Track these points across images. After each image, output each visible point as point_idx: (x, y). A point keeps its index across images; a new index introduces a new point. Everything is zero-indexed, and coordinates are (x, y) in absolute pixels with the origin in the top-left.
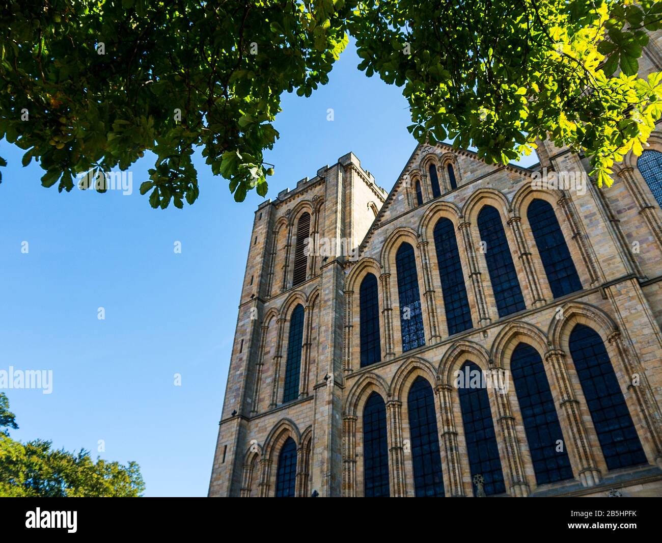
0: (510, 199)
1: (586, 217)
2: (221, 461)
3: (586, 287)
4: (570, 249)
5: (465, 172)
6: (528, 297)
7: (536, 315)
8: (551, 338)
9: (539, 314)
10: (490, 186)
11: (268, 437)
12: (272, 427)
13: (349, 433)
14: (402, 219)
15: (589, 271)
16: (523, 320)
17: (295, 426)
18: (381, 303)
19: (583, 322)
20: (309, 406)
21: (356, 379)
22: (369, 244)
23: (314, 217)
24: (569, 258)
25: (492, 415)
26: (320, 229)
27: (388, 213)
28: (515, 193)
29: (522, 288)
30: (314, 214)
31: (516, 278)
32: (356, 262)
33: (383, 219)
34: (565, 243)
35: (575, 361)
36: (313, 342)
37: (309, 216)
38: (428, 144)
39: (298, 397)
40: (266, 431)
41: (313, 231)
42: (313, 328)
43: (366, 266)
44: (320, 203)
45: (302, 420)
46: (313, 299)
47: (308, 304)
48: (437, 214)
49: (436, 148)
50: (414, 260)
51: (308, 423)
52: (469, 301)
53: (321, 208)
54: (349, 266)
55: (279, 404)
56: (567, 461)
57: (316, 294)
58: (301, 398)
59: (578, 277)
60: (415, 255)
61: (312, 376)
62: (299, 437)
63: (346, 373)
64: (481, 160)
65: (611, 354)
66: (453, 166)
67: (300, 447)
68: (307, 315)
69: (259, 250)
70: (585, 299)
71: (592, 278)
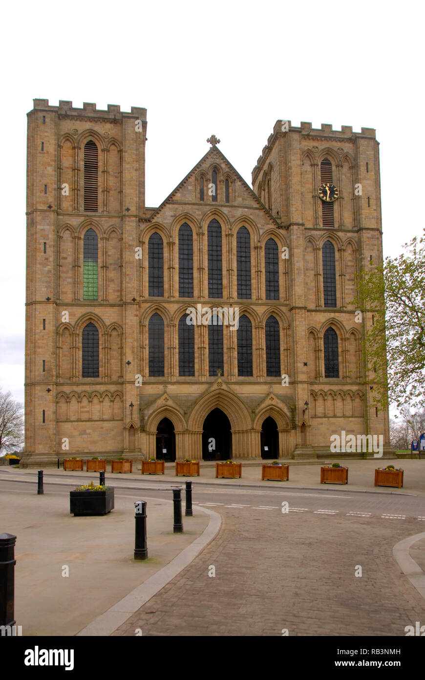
0: (261, 234)
2: (42, 328)
3: (282, 300)
4: (280, 278)
5: (238, 196)
6: (255, 293)
7: (257, 306)
8: (261, 320)
9: (259, 306)
10: (252, 217)
11: (78, 321)
12: (81, 315)
14: (190, 207)
15: (286, 294)
16: (251, 306)
17: (102, 320)
18: (166, 260)
19: (275, 315)
20: (112, 310)
21: (149, 304)
22: (161, 213)
23: (106, 155)
24: (278, 282)
25: (224, 344)
26: (110, 170)
27: (178, 195)
28: (265, 230)
29: (252, 288)
30: (106, 152)
31: (250, 280)
32: (150, 221)
33: (175, 198)
34: (278, 272)
35: (266, 331)
36: (109, 266)
37: (97, 148)
38: (217, 153)
39: (99, 300)
40: (75, 316)
41: (106, 170)
42: (109, 256)
43: (156, 228)
44: (111, 143)
45: (107, 317)
46: (109, 233)
47: (105, 236)
48: (213, 216)
49: (222, 161)
50: (192, 240)
51: (113, 321)
52: (223, 283)
53: (111, 148)
54: (143, 222)
55: (82, 300)
56: (252, 370)
57: (112, 230)
58: (105, 303)
59: (279, 293)
60: (193, 237)
61: (110, 290)
62: (105, 327)
63: (142, 299)
64: (251, 194)
65: (282, 333)
66: (230, 183)
67: (106, 333)
68: (105, 243)
69: (49, 161)
70: (281, 308)
71: (286, 298)
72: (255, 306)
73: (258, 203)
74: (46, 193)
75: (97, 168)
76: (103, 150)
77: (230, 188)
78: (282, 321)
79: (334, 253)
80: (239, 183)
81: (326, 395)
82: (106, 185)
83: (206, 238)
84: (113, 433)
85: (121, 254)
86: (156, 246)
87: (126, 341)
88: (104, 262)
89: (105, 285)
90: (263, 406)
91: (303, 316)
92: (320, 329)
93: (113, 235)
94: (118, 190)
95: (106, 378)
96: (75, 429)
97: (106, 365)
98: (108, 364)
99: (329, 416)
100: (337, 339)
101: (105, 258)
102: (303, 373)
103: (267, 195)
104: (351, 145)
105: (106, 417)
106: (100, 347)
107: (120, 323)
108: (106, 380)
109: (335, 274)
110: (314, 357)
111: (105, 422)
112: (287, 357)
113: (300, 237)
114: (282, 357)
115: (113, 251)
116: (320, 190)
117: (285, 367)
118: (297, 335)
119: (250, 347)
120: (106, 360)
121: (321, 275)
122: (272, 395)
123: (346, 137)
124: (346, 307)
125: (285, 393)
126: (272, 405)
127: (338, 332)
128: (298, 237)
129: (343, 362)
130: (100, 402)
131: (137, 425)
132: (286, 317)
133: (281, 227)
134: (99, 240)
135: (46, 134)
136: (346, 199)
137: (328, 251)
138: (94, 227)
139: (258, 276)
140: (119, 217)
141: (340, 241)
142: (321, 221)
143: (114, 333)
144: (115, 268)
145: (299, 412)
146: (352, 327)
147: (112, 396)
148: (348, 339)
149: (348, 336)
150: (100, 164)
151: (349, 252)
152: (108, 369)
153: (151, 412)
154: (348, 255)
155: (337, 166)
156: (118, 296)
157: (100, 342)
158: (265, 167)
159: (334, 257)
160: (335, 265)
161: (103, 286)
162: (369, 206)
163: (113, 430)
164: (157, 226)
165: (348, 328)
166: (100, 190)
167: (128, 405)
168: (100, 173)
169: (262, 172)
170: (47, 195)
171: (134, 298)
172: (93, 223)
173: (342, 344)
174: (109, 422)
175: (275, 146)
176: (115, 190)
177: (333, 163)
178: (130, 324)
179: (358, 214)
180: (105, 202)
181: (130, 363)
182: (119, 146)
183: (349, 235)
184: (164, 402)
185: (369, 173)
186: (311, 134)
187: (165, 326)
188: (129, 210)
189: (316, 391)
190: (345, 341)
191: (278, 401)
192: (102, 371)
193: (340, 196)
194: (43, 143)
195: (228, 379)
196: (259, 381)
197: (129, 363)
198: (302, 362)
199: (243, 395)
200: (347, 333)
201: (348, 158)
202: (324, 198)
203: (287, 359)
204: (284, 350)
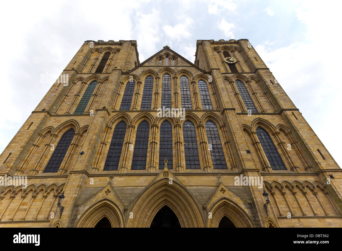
1: (221, 88)
2: (27, 128)
3: (215, 109)
4: (211, 97)
5: (180, 63)
6: (194, 106)
7: (197, 112)
8: (201, 120)
9: (198, 112)
10: (188, 70)
11: (60, 125)
12: (64, 121)
13: (107, 132)
14: (152, 67)
15: (217, 105)
16: (192, 112)
17: (78, 124)
18: (135, 91)
20: (89, 117)
21: (117, 113)
23: (113, 54)
24: (210, 100)
25: (173, 141)
26: (114, 59)
27: (146, 63)
28: (196, 75)
31: (190, 100)
32: (129, 74)
33: (144, 65)
34: (209, 95)
35: (206, 131)
36: (98, 95)
37: (110, 53)
38: (168, 50)
39: (83, 113)
41: (111, 58)
42: (100, 90)
45: (83, 122)
46: (103, 80)
48: (166, 71)
50: (152, 82)
51: (86, 124)
52: (172, 101)
54: (125, 74)
55: (72, 114)
56: (199, 162)
57: (106, 78)
58: (86, 114)
59: (212, 106)
61: (94, 107)
62: (79, 129)
63: (113, 110)
64: (186, 61)
65: (220, 132)
66: (175, 60)
67: (78, 133)
68: (99, 85)
69: (83, 54)
70: (215, 112)
71: (218, 107)
72: (195, 112)
73: (191, 65)
74: (74, 64)
75: (108, 59)
78: (218, 121)
79: (244, 84)
80: (180, 58)
81: (282, 187)
82: (109, 63)
83: (162, 81)
88: (96, 92)
89: (90, 104)
90: (215, 199)
91: (234, 114)
92: (251, 126)
95: (61, 171)
97: (67, 159)
98: (68, 157)
99: (297, 215)
100: (269, 135)
102: (248, 160)
104: (236, 44)
109: (249, 95)
110: (254, 149)
112: (229, 149)
113: (218, 74)
114: (225, 150)
115: (103, 88)
116: (225, 59)
117: (229, 158)
119: (195, 143)
121: (239, 94)
122: (222, 186)
123: (232, 42)
124: (266, 111)
126: (225, 198)
127: (267, 130)
130: (43, 197)
133: (206, 73)
135: (86, 47)
136: (241, 62)
138: (97, 79)
139: (195, 96)
141: (245, 77)
142: (229, 70)
144: (101, 96)
145: (259, 207)
146: (278, 124)
147: (57, 190)
148: (279, 133)
149: (278, 130)
153: (87, 208)
154: (254, 84)
155: (232, 52)
157: (72, 142)
159: (245, 86)
162: (257, 61)
164: (133, 76)
165: (275, 125)
171: (104, 107)
172: (96, 77)
173: (275, 138)
180: (106, 69)
181: (84, 153)
184: (105, 194)
185: (250, 50)
186: (215, 42)
187: (127, 128)
188: (117, 68)
189: (270, 182)
190: (277, 135)
191: (232, 194)
192: (62, 165)
193: (237, 60)
194: (83, 49)
195: (176, 171)
196: (206, 172)
197: (82, 153)
198: (244, 150)
199: (191, 187)
200: (276, 128)
201: (236, 49)
202: (229, 62)
203: (230, 151)
204: (225, 144)
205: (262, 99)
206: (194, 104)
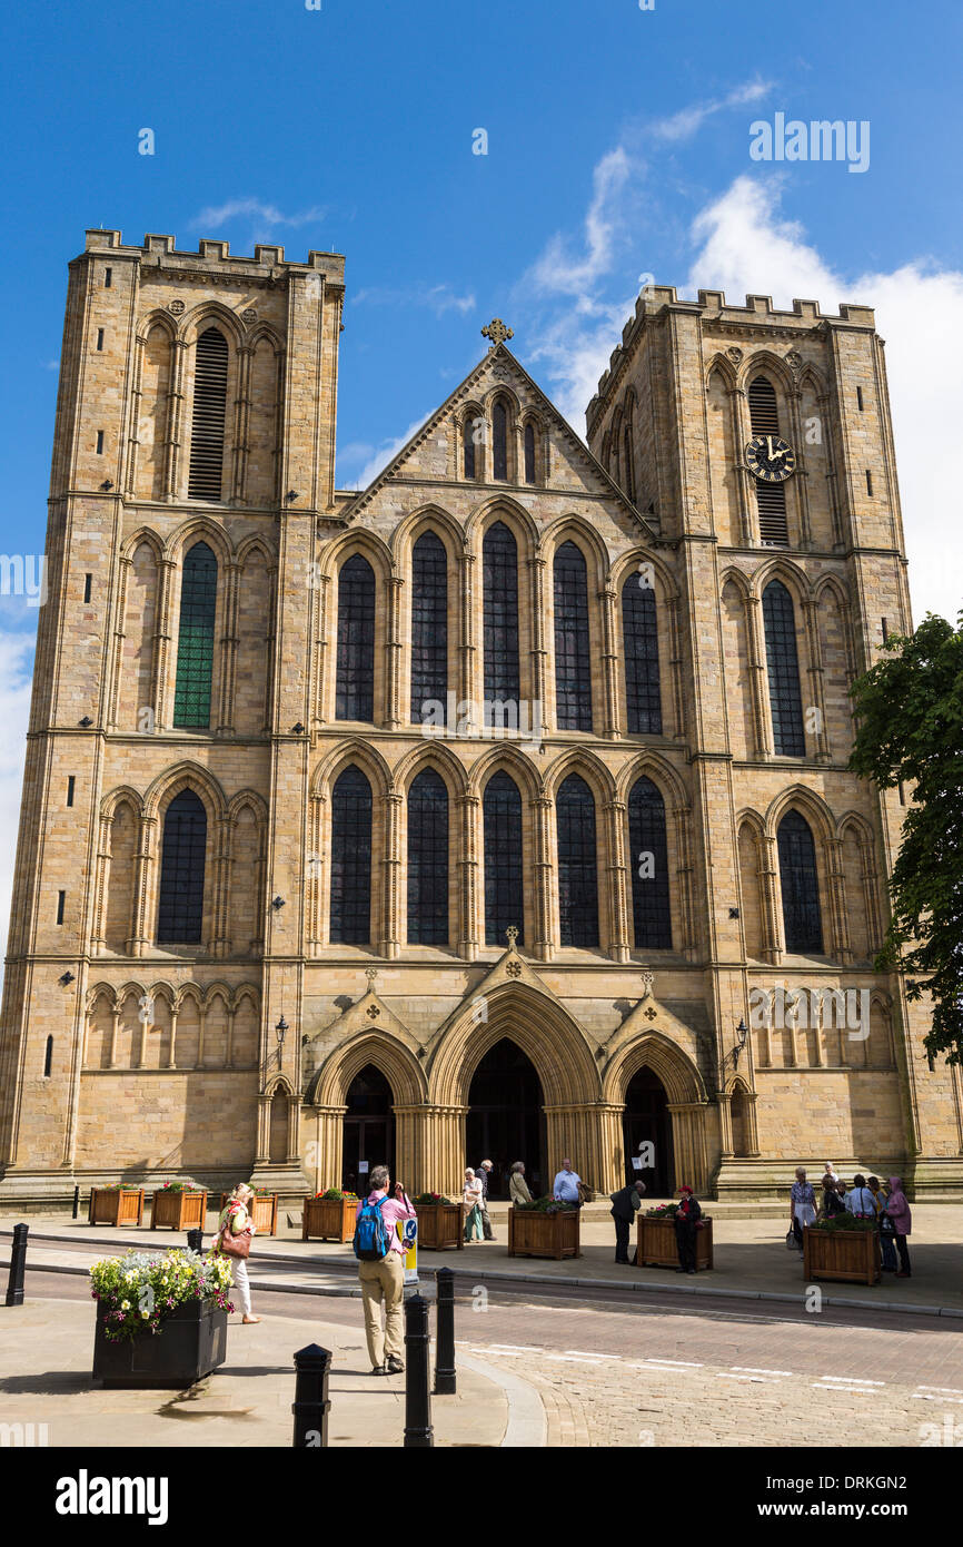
1: (704, 653)
2: (65, 801)
3: (669, 735)
4: (662, 675)
5: (556, 468)
6: (600, 718)
7: (607, 750)
8: (619, 787)
9: (612, 751)
10: (589, 518)
11: (156, 782)
12: (162, 768)
13: (317, 818)
14: (442, 491)
15: (679, 718)
16: (592, 750)
17: (216, 781)
18: (382, 625)
19: (652, 775)
20: (242, 754)
21: (335, 742)
22: (371, 505)
23: (246, 362)
24: (658, 685)
25: (524, 854)
26: (255, 399)
27: (413, 461)
28: (621, 552)
29: (594, 700)
30: (246, 356)
31: (589, 681)
32: (344, 526)
33: (404, 469)
34: (657, 661)
35: (630, 819)
36: (242, 639)
37: (226, 345)
38: (505, 361)
39: (213, 727)
40: (149, 770)
41: (244, 397)
42: (242, 611)
43: (358, 542)
44: (259, 335)
45: (229, 774)
46: (245, 554)
47: (235, 560)
48: (496, 513)
49: (516, 381)
50: (445, 574)
51: (243, 784)
52: (522, 685)
53: (259, 346)
54: (328, 528)
55: (170, 726)
56: (596, 927)
57: (252, 545)
58: (226, 735)
59: (660, 716)
60: (449, 568)
61: (241, 701)
62: (223, 801)
63: (319, 726)
64: (585, 460)
65: (670, 826)
66: (536, 435)
67: (225, 816)
68: (233, 579)
69: (112, 373)
70: (667, 755)
71: (680, 730)
72: (601, 750)
73: (603, 485)
74: (99, 452)
75: (224, 392)
76: (240, 352)
77: (537, 446)
78: (671, 791)
79: (792, 612)
80: (559, 435)
82: (242, 434)
83: (480, 569)
84: (229, 1109)
85: (273, 609)
86: (357, 588)
87: (274, 842)
88: (231, 626)
89: (228, 687)
90: (628, 1033)
91: (725, 777)
92: (767, 814)
93: (252, 560)
94: (272, 446)
95: (219, 944)
96: (127, 1095)
97: (222, 907)
98: (225, 905)
99: (803, 1065)
100: (813, 843)
101: (231, 618)
102: (730, 937)
103: (623, 466)
104: (818, 346)
105: (212, 1059)
106: (209, 857)
107: (262, 793)
108: (219, 951)
109: (797, 667)
110: (757, 893)
111: (210, 1076)
112: (687, 893)
113: (707, 570)
114: (673, 893)
115: (253, 599)
116: (751, 452)
117: (683, 920)
118: (711, 831)
119: (589, 863)
120: (222, 895)
121: (761, 668)
122: (651, 1003)
123: (804, 326)
124: (829, 756)
125: (683, 995)
126: (652, 1032)
127: (812, 824)
128: (702, 569)
129: (830, 909)
130: (199, 1015)
131: (296, 1086)
132: (679, 781)
133: (662, 544)
134: (220, 570)
135: (110, 311)
136: (813, 475)
137: (777, 606)
138: (208, 537)
139: (607, 669)
140: (269, 514)
141: (804, 581)
142: (755, 529)
143: (246, 819)
144: (255, 643)
145: (724, 1053)
146: (846, 810)
147: (232, 999)
148: (841, 843)
149: (839, 833)
150: (231, 383)
151: (830, 608)
152: (225, 920)
153: (332, 1046)
154: (825, 617)
155: (788, 395)
156: (260, 718)
157: (209, 843)
158: (618, 398)
159: (793, 622)
160: (795, 645)
161: (224, 690)
162: (870, 494)
163: (228, 1101)
164: (363, 537)
165: (838, 814)
166: (228, 446)
167: (272, 1027)
168: (230, 405)
169: (611, 409)
170: (103, 456)
171: (299, 724)
172: (207, 528)
173: (825, 856)
174: (219, 1076)
175: (641, 346)
176: (264, 447)
177: (778, 387)
178: (286, 793)
179: (844, 513)
180: (239, 477)
181: (283, 903)
182: (278, 342)
183: (826, 565)
184: (368, 1017)
185: (865, 412)
186: (723, 318)
187: (375, 801)
188: (296, 496)
190: (833, 848)
191: (668, 1020)
192: (211, 925)
193: (798, 467)
194: (101, 331)
195: (536, 954)
196: (616, 961)
197: (278, 904)
198: (725, 909)
199: (574, 1000)
200: (836, 825)
201: (812, 377)
202: (762, 473)
203: (688, 899)
204: (678, 872)
205: (833, 696)
206: (600, 709)
